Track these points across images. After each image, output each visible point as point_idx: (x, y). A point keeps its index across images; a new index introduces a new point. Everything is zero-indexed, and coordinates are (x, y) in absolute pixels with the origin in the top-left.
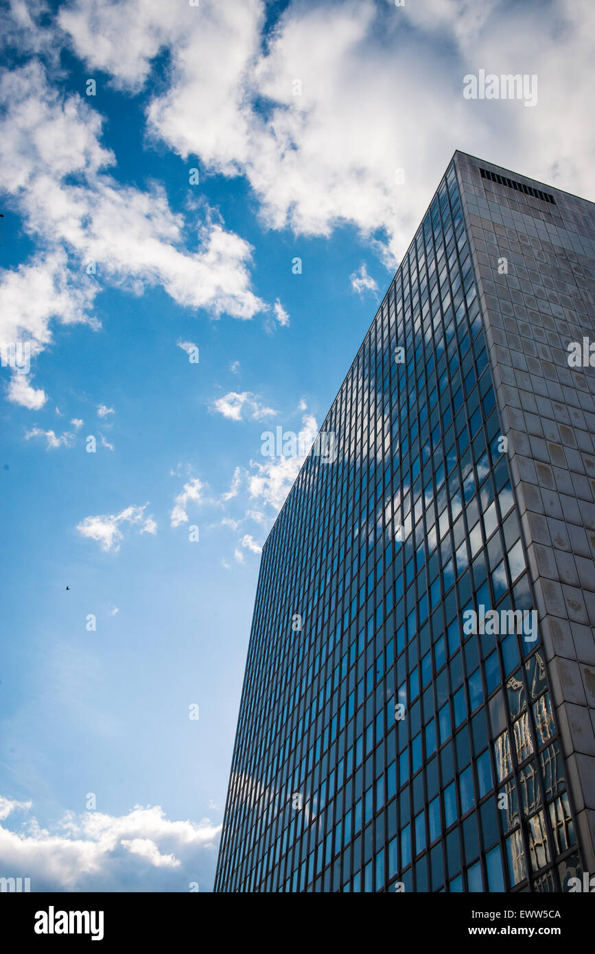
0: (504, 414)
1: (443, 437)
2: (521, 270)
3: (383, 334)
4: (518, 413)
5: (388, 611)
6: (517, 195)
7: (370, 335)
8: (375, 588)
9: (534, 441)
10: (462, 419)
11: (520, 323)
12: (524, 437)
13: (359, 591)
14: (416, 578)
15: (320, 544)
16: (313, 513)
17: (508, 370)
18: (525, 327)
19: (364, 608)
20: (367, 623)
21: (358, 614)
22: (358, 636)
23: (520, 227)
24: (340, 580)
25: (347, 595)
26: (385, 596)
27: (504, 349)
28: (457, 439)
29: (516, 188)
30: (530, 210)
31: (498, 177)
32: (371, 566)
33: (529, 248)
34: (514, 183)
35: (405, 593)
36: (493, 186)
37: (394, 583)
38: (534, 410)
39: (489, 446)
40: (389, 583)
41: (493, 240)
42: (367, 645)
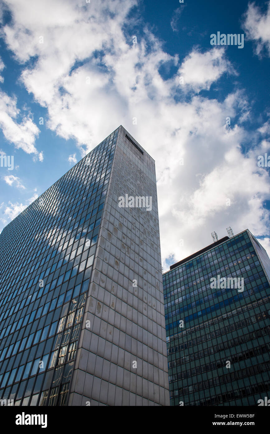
0: (104, 213)
1: (82, 213)
2: (126, 170)
3: (76, 171)
4: (109, 214)
5: (41, 265)
6: (134, 147)
7: (72, 170)
8: (40, 255)
9: (110, 224)
10: (90, 210)
11: (120, 186)
12: (107, 222)
13: (33, 255)
14: (55, 256)
15: (26, 234)
16: (28, 222)
17: (111, 200)
18: (121, 188)
19: (33, 261)
20: (32, 267)
21: (30, 262)
22: (27, 270)
23: (131, 157)
24: (28, 249)
25: (29, 255)
26: (42, 259)
27: (112, 192)
28: (86, 215)
29: (134, 145)
30: (135, 153)
31: (130, 139)
32: (41, 247)
33: (131, 164)
34: (134, 143)
35: (49, 260)
36: (128, 141)
37: (47, 256)
38: (114, 215)
39: (96, 221)
40: (45, 255)
41: (121, 157)
42: (29, 274)
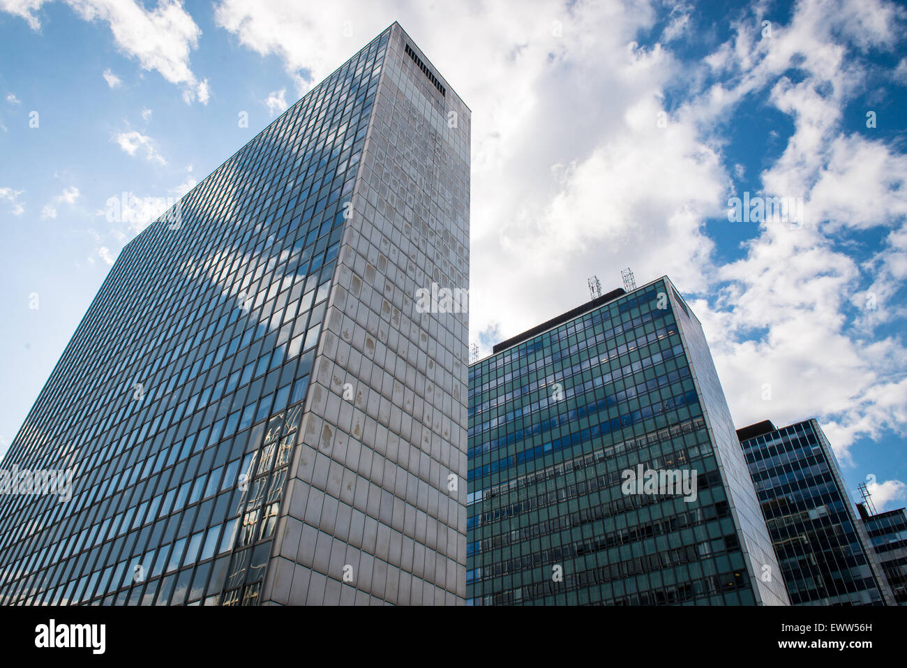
0: (347, 231)
1: (299, 227)
2: (402, 133)
3: (288, 127)
4: (356, 234)
5: (207, 338)
6: (423, 76)
7: (278, 122)
8: (203, 316)
9: (359, 258)
10: (317, 221)
11: (385, 171)
12: (353, 253)
13: (190, 314)
14: (237, 321)
15: (173, 265)
16: (177, 238)
17: (363, 201)
18: (387, 175)
19: (189, 328)
20: (186, 340)
21: (182, 331)
22: (175, 348)
23: (415, 102)
24: (178, 299)
25: (179, 313)
26: (208, 326)
27: (366, 185)
28: (308, 233)
29: (424, 72)
30: (427, 93)
31: (416, 57)
32: (207, 299)
33: (415, 119)
34: (425, 67)
35: (225, 329)
36: (410, 61)
37: (220, 319)
38: (368, 238)
39: (327, 249)
40: (216, 317)
41: (393, 101)
42: (180, 356)
